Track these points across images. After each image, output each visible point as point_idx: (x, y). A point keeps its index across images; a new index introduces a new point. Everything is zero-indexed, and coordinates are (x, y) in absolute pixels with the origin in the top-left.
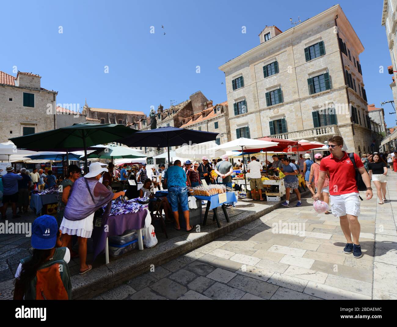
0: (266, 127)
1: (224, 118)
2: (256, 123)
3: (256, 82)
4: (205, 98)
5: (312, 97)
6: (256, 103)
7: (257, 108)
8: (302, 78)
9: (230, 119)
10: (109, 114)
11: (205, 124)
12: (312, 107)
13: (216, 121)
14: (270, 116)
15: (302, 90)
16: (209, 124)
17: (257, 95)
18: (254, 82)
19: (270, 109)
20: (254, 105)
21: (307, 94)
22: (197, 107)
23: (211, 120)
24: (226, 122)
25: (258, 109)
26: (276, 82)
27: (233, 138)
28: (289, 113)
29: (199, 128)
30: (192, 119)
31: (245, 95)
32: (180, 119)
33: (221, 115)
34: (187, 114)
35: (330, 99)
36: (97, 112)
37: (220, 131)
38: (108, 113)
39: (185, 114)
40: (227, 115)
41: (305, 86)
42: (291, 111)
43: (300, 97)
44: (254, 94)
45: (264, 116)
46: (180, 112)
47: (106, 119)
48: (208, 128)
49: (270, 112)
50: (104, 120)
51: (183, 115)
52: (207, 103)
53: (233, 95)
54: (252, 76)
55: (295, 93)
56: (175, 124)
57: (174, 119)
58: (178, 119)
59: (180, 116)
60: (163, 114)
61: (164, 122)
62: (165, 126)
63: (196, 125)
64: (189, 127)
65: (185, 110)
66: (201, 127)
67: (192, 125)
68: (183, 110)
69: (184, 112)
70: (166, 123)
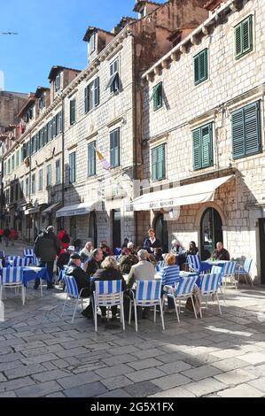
29: (237, 32)
34: (195, 23)
56: (138, 55)
57: (137, 32)
58: (155, 37)
59: (163, 28)
60: (105, 34)
61: (103, 57)
62: (106, 73)
63: (221, 19)
64: (187, 45)
65: (190, 5)
66: (250, 16)
67: (204, 31)
68: (178, 4)
69: (183, 14)
70: (108, 61)
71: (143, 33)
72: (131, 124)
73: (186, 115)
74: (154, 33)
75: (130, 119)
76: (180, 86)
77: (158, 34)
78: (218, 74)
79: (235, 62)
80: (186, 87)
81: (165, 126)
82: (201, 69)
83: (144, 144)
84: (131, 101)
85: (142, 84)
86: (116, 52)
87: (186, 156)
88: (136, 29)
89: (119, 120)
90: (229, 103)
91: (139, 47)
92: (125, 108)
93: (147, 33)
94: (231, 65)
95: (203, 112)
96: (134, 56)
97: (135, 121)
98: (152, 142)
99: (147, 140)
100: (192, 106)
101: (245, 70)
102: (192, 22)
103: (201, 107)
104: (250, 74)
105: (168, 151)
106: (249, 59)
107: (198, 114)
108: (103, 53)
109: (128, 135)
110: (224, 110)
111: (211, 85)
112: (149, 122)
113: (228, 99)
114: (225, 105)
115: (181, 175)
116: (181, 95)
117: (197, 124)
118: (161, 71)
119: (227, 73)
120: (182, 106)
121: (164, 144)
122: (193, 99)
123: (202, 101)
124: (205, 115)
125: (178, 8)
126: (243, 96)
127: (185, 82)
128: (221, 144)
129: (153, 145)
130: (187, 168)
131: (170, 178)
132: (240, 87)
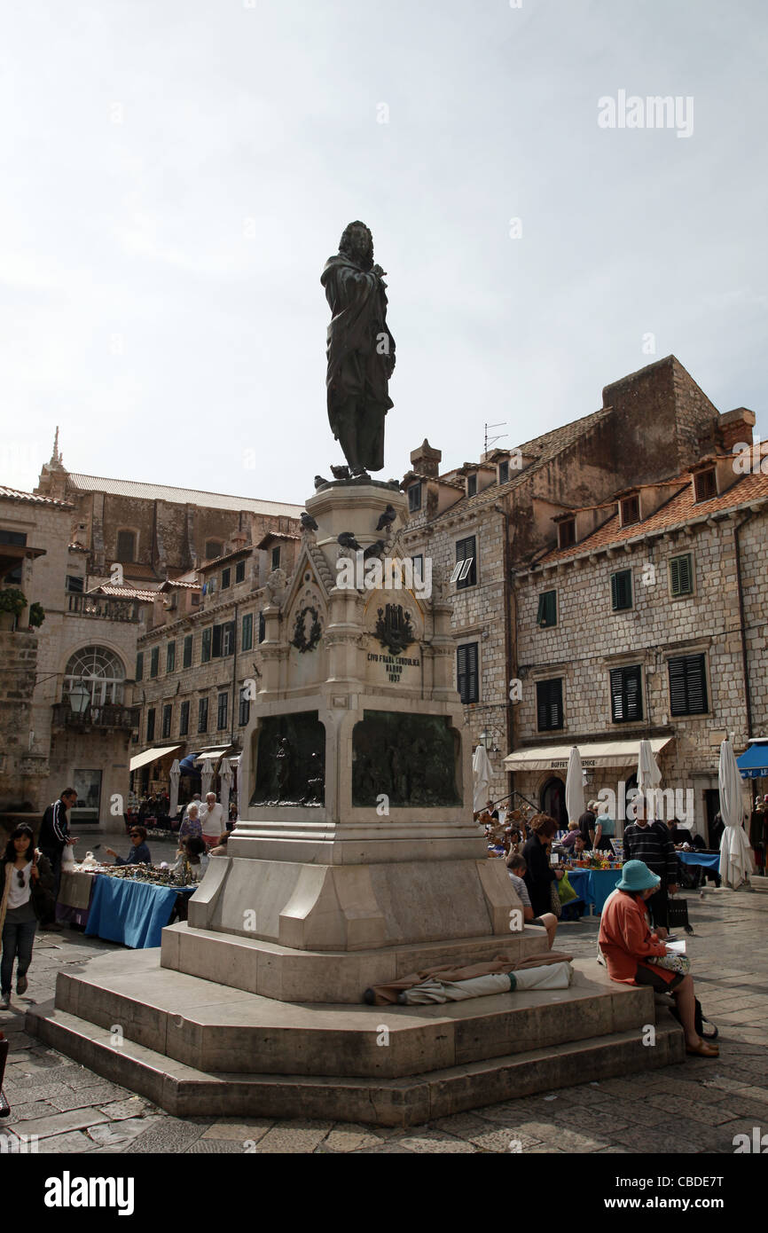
4: (704, 397)
10: (160, 506)
11: (716, 541)
16: (748, 539)
22: (652, 451)
29: (674, 566)
30: (619, 518)
32: (544, 512)
34: (583, 488)
36: (105, 494)
38: (156, 501)
39: (573, 486)
46: (546, 474)
47: (144, 531)
48: (746, 567)
50: (133, 535)
51: (561, 490)
52: (715, 421)
56: (511, 540)
57: (509, 508)
58: (532, 515)
59: (542, 500)
60: (437, 486)
61: (443, 527)
62: (448, 552)
63: (651, 543)
64: (601, 556)
65: (575, 464)
66: (689, 555)
67: (627, 549)
68: (560, 464)
69: (566, 477)
70: (453, 535)
71: (517, 508)
72: (502, 642)
73: (599, 646)
74: (531, 508)
75: (499, 634)
76: (589, 605)
77: (535, 508)
78: (648, 607)
79: (672, 599)
80: (599, 609)
81: (563, 653)
82: (622, 593)
83: (521, 672)
84: (501, 606)
85: (517, 584)
86: (471, 528)
87: (599, 701)
88: (508, 504)
89: (479, 631)
90: (665, 647)
91: (512, 529)
92: (491, 616)
93: (522, 509)
94: (666, 600)
95: (626, 649)
96: (507, 543)
97: (508, 638)
98: (537, 673)
99: (529, 667)
100: (608, 636)
101: (684, 613)
102: (579, 487)
103: (623, 641)
104: (691, 619)
105: (569, 690)
106: (690, 603)
107: (619, 650)
108: (444, 522)
109: (495, 657)
110: (658, 654)
111: (638, 618)
112: (532, 641)
113: (663, 641)
114: (660, 649)
115: (591, 726)
116: (589, 618)
117: (617, 664)
118: (554, 575)
119: (661, 609)
120: (593, 632)
121: (560, 679)
122: (610, 628)
123: (623, 635)
124: (630, 654)
125: (561, 469)
126: (682, 644)
127: (595, 603)
128: (655, 695)
129: (539, 677)
130: (601, 718)
131: (572, 729)
132: (679, 630)
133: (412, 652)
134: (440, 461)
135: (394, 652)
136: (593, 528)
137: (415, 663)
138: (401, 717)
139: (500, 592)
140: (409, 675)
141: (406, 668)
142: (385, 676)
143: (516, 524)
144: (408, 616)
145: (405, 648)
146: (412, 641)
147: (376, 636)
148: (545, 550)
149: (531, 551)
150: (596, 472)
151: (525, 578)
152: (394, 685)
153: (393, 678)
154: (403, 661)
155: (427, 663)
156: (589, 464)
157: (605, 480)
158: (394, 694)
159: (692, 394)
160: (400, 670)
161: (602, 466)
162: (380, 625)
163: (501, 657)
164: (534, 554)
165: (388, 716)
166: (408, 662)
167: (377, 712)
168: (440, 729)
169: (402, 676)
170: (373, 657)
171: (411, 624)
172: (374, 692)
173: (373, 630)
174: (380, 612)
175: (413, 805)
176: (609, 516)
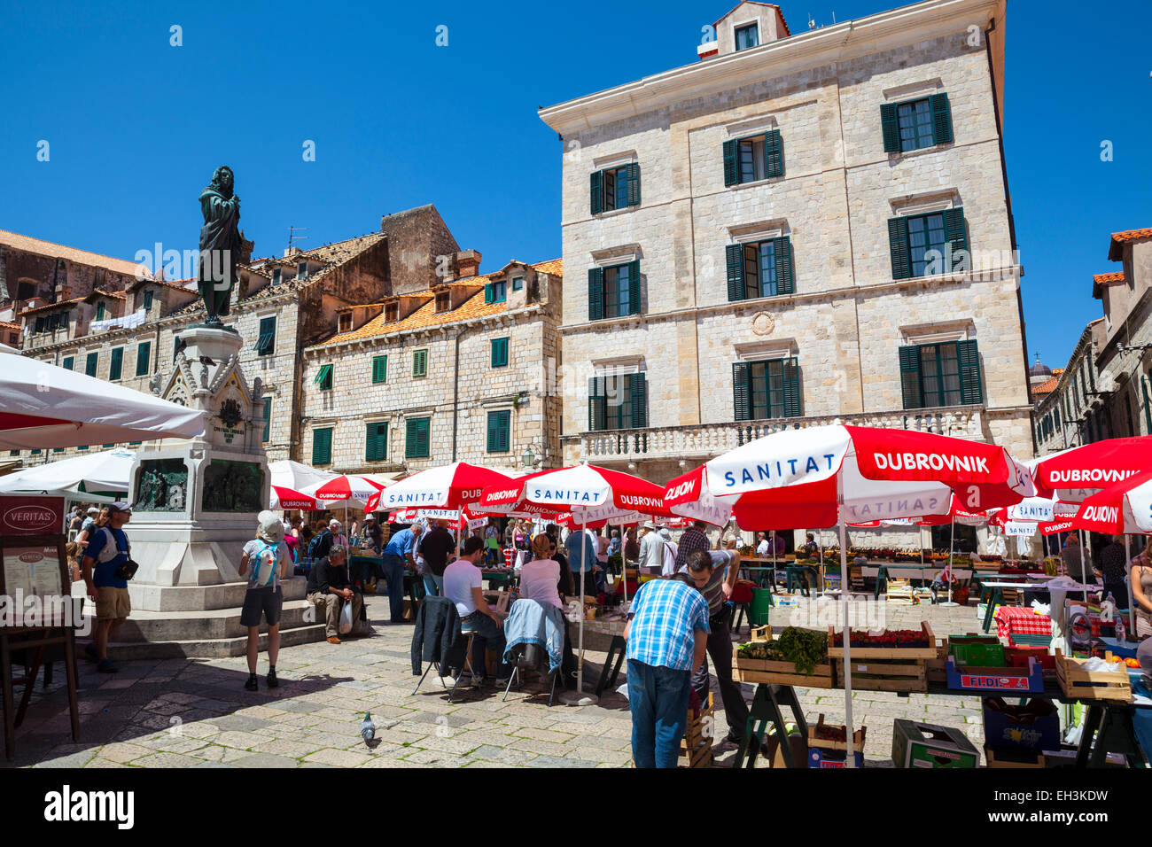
0: (719, 385)
1: (537, 325)
2: (680, 362)
3: (692, 198)
4: (450, 237)
5: (903, 289)
6: (684, 280)
7: (686, 299)
8: (866, 214)
9: (565, 333)
11: (444, 343)
12: (900, 328)
13: (498, 334)
14: (740, 341)
15: (865, 256)
16: (464, 345)
17: (689, 249)
18: (682, 197)
19: (739, 312)
20: (674, 288)
21: (885, 277)
22: (411, 269)
23: (478, 327)
24: (544, 343)
25: (690, 306)
26: (771, 212)
27: (570, 418)
28: (814, 338)
29: (416, 356)
30: (383, 315)
31: (640, 242)
32: (331, 305)
33: (525, 309)
34: (360, 289)
35: (963, 308)
37: (514, 377)
39: (353, 288)
40: (552, 313)
41: (875, 243)
42: (823, 335)
43: (858, 284)
44: (678, 243)
45: (713, 336)
46: (334, 276)
48: (461, 362)
49: (739, 327)
51: (344, 290)
52: (455, 256)
53: (591, 234)
54: (675, 170)
55: (840, 263)
56: (303, 323)
57: (303, 300)
58: (321, 305)
59: (330, 295)
60: (249, 273)
61: (251, 307)
62: (253, 326)
63: (402, 340)
64: (367, 343)
65: (357, 270)
66: (427, 350)
67: (386, 340)
68: (345, 270)
69: (349, 281)
70: (258, 315)
71: (310, 300)
72: (290, 398)
73: (361, 407)
74: (321, 301)
75: (288, 392)
76: (356, 377)
77: (324, 301)
78: (396, 382)
79: (412, 379)
80: (363, 380)
81: (335, 410)
82: (380, 371)
83: (303, 421)
84: (291, 372)
85: (305, 356)
86: (273, 312)
87: (358, 446)
88: (303, 297)
89: (274, 389)
90: (405, 411)
91: (305, 315)
92: (283, 378)
93: (314, 301)
94: (409, 379)
95: (379, 410)
96: (299, 325)
97: (295, 396)
98: (315, 423)
99: (309, 418)
100: (368, 400)
101: (420, 389)
102: (357, 289)
103: (378, 405)
104: (424, 394)
105: (337, 436)
106: (424, 382)
107: (374, 411)
108: (251, 303)
109: (284, 409)
110: (401, 415)
111: (389, 389)
112: (313, 399)
113: (404, 407)
114: (402, 412)
115: (351, 463)
116: (356, 386)
117: (372, 420)
118: (333, 353)
119: (405, 385)
120: (357, 397)
121: (331, 429)
122: (370, 395)
123: (379, 400)
124: (382, 414)
125: (345, 275)
126: (417, 409)
127: (361, 376)
128: (396, 443)
129: (317, 426)
130: (358, 457)
131: (336, 464)
132: (416, 400)
133: (240, 426)
134: (252, 251)
135: (229, 426)
136: (364, 321)
137: (241, 433)
138: (232, 463)
139: (292, 361)
140: (238, 440)
141: (235, 435)
142: (224, 439)
143: (308, 311)
144: (239, 406)
145: (236, 424)
146: (241, 420)
147: (220, 417)
148: (329, 333)
149: (318, 333)
150: (371, 279)
151: (310, 353)
152: (229, 445)
153: (228, 441)
154: (234, 431)
155: (248, 432)
156: (366, 273)
157: (377, 285)
158: (229, 450)
159: (443, 233)
160: (232, 436)
161: (376, 275)
162: (222, 410)
163: (289, 409)
164: (319, 335)
165: (225, 463)
166: (238, 432)
167: (219, 460)
168: (254, 470)
169: (233, 439)
170: (218, 429)
171: (241, 410)
172: (217, 449)
173: (218, 414)
174: (223, 403)
175: (237, 511)
176: (376, 313)
